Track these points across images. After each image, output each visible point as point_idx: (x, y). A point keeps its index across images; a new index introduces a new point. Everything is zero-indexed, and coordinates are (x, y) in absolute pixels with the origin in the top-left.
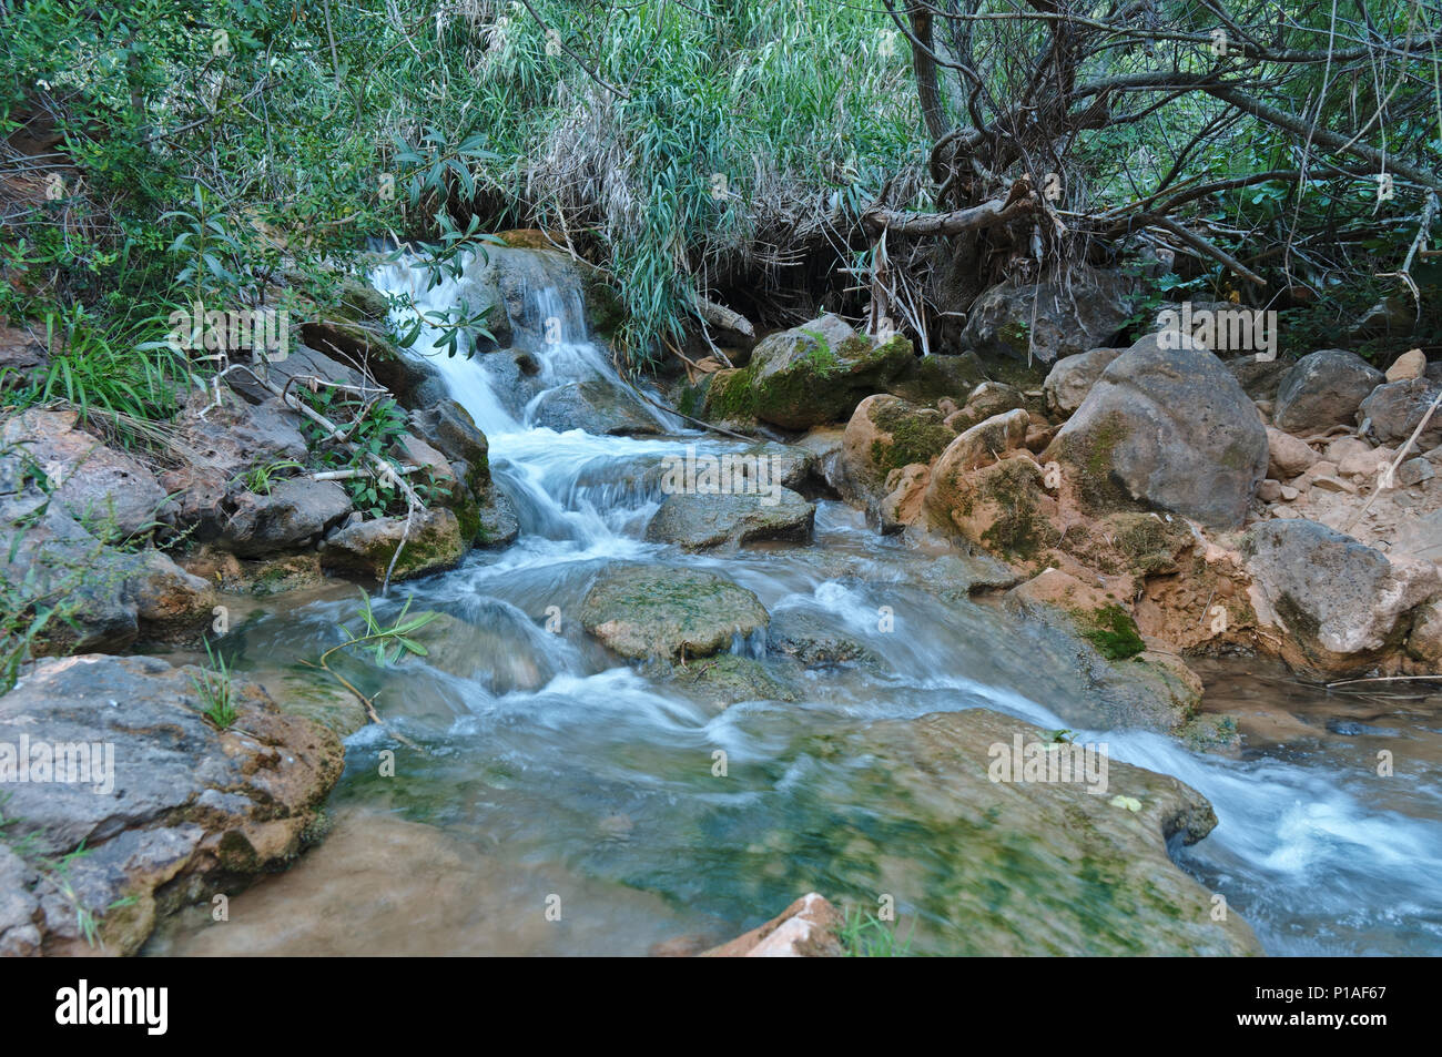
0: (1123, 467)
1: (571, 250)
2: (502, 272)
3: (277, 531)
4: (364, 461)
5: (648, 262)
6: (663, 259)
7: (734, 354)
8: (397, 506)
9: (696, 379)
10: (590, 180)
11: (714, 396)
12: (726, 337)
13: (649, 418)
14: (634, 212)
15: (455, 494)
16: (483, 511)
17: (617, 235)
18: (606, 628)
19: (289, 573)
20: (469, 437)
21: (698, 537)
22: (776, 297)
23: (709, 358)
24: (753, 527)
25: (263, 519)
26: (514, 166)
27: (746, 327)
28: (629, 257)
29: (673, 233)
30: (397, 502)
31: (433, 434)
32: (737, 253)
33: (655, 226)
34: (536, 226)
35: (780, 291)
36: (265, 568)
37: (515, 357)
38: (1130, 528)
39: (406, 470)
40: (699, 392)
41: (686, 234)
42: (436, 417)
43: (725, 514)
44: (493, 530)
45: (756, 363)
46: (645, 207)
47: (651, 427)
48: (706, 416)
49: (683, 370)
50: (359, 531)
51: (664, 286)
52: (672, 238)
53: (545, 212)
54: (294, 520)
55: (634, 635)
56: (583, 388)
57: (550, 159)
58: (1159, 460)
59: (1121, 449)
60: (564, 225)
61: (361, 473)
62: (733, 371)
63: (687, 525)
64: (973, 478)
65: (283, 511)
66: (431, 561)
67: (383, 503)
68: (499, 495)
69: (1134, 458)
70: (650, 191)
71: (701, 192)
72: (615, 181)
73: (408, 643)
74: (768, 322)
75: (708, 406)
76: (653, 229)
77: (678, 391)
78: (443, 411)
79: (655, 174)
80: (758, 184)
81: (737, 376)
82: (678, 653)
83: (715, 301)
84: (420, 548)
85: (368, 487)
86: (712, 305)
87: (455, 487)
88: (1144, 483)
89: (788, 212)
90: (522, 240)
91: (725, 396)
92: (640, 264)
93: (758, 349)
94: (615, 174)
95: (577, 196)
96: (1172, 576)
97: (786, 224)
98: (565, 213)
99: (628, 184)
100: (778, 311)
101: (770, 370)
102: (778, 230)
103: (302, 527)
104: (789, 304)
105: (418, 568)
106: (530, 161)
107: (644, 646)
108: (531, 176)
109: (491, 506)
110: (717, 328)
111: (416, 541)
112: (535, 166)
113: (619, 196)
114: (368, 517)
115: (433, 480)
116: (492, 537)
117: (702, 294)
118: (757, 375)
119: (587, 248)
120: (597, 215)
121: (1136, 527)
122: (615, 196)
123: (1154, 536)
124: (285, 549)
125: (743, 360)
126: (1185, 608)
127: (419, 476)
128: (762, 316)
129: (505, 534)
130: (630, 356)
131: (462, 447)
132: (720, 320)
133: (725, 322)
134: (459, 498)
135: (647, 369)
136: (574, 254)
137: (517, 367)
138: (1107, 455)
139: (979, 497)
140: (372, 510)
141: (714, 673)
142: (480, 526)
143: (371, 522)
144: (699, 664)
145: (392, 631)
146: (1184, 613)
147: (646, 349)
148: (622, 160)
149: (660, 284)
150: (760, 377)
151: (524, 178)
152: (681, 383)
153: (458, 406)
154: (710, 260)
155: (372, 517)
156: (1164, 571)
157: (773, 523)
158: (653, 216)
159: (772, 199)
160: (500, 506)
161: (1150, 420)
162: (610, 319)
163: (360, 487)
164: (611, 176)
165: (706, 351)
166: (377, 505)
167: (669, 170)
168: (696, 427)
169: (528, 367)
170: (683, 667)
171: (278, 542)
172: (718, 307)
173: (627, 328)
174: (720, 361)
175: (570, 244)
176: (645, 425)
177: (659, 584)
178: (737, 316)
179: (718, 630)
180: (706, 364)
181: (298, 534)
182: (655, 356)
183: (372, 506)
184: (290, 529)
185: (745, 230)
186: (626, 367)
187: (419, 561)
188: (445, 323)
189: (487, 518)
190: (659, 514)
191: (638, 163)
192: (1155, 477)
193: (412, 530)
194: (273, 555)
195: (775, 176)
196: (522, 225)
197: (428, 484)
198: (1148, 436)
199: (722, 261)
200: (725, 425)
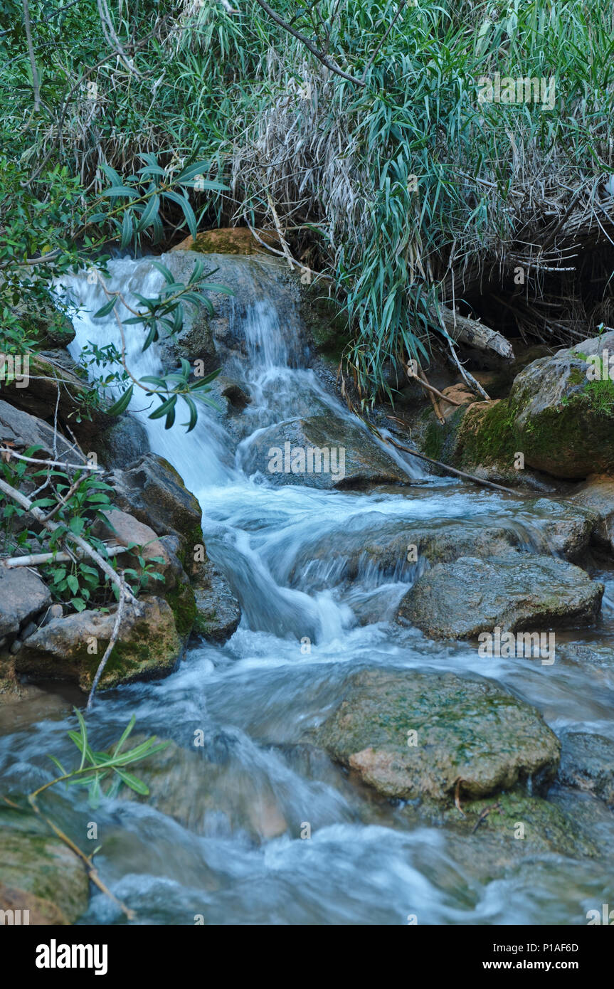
1: (286, 253)
4: (63, 542)
5: (376, 271)
6: (394, 266)
7: (489, 379)
8: (103, 597)
9: (444, 414)
10: (309, 171)
11: (467, 435)
12: (479, 359)
13: (387, 461)
14: (358, 209)
15: (168, 579)
16: (198, 593)
17: (341, 235)
18: (361, 758)
20: (180, 502)
21: (460, 626)
22: (540, 307)
23: (459, 385)
24: (527, 613)
26: (217, 153)
27: (504, 347)
28: (355, 264)
29: (406, 235)
30: (101, 590)
31: (137, 500)
32: (490, 257)
33: (383, 227)
34: (242, 223)
35: (546, 299)
37: (222, 388)
39: (111, 551)
40: (448, 429)
41: (423, 235)
42: (140, 479)
43: (492, 596)
44: (211, 617)
45: (518, 395)
46: (371, 204)
47: (392, 475)
48: (458, 460)
49: (427, 400)
50: (60, 630)
51: (396, 299)
52: (405, 241)
53: (253, 208)
55: (396, 768)
56: (306, 425)
57: (261, 144)
60: (278, 225)
61: (60, 556)
62: (490, 404)
63: (447, 611)
66: (144, 664)
67: (86, 592)
68: (216, 574)
70: (378, 184)
71: (441, 183)
72: (336, 173)
73: (127, 778)
74: (530, 337)
75: (460, 447)
76: (380, 231)
77: (421, 427)
78: (149, 472)
79: (383, 163)
80: (516, 167)
81: (495, 410)
82: (451, 793)
83: (463, 313)
84: (131, 648)
85: (68, 574)
86: (461, 319)
87: (168, 571)
89: (553, 202)
90: (227, 242)
91: (481, 435)
92: (368, 271)
93: (520, 378)
94: (336, 163)
95: (293, 188)
97: (552, 217)
98: (278, 208)
99: (352, 175)
100: (541, 322)
101: (537, 405)
102: (541, 224)
104: (555, 314)
105: (130, 674)
106: (235, 147)
107: (409, 784)
108: (237, 164)
109: (207, 587)
110: (466, 346)
111: (127, 640)
112: (240, 152)
113: (341, 192)
114: (70, 611)
115: (142, 563)
116: (209, 625)
117: (449, 306)
118: (521, 411)
119: (305, 248)
120: (316, 212)
122: (336, 192)
125: (501, 389)
127: (126, 560)
128: (522, 330)
129: (225, 622)
130: (362, 382)
131: (171, 515)
132: (471, 338)
133: (477, 340)
134: (173, 582)
135: (382, 399)
136: (290, 259)
137: (225, 400)
140: (72, 601)
141: (498, 821)
142: (197, 614)
143: (73, 617)
144: (478, 807)
145: (109, 763)
147: (380, 374)
148: (344, 146)
149: (391, 297)
150: (524, 415)
151: (228, 168)
152: (425, 418)
153: (164, 462)
154: (458, 265)
155: (73, 611)
157: (552, 607)
158: (382, 214)
159: (534, 187)
160: (219, 587)
162: (335, 337)
163: (59, 574)
164: (331, 166)
165: (453, 376)
166: (79, 595)
167: (400, 158)
168: (444, 473)
169: (237, 399)
170: (457, 811)
172: (468, 322)
173: (356, 349)
174: (471, 389)
175: (285, 248)
176: (384, 472)
177: (422, 699)
178: (492, 332)
179: (500, 764)
180: (456, 394)
182: (391, 383)
183: (72, 596)
185: (500, 227)
186: (357, 396)
187: (131, 665)
188: (162, 389)
189: (204, 603)
190: (411, 595)
191: (363, 148)
193: (122, 627)
195: (536, 157)
196: (225, 223)
197: (136, 566)
199: (473, 264)
200: (481, 473)
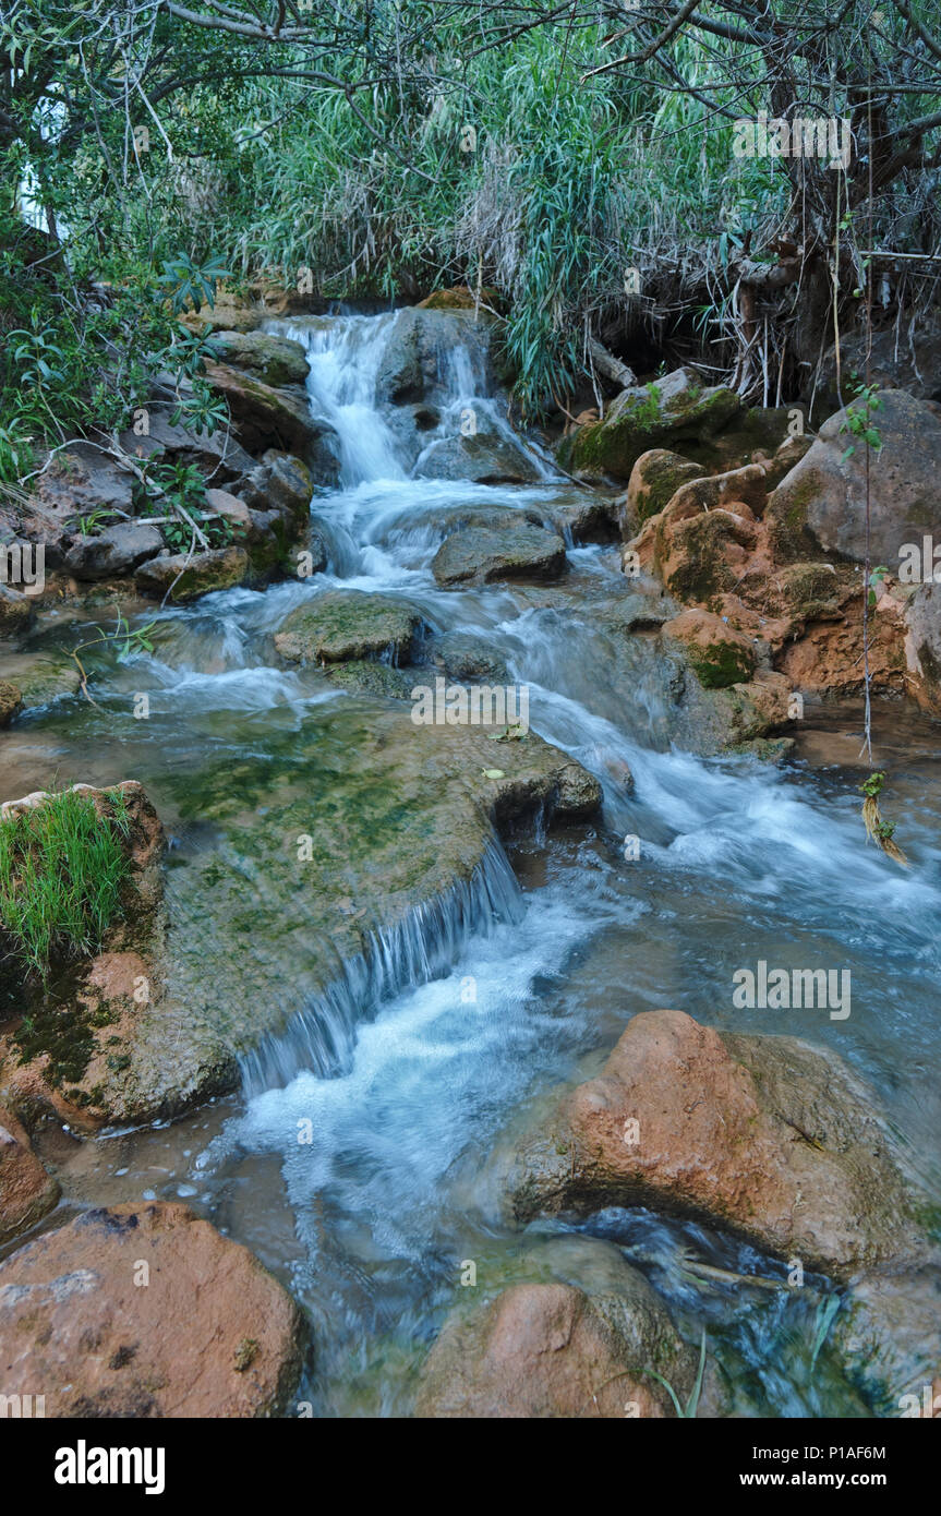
0: (814, 521)
2: (421, 332)
3: (102, 563)
19: (113, 592)
25: (90, 553)
36: (94, 589)
38: (800, 577)
54: (111, 554)
58: (846, 515)
59: (815, 504)
64: (674, 528)
65: (107, 547)
69: (824, 513)
88: (833, 537)
96: (838, 621)
103: (118, 560)
121: (805, 576)
123: (823, 585)
124: (110, 576)
126: (843, 651)
138: (803, 510)
139: (674, 545)
146: (842, 656)
156: (824, 617)
161: (842, 477)
171: (105, 570)
181: (114, 565)
184: (109, 562)
192: (844, 530)
194: (103, 579)
198: (838, 492)
